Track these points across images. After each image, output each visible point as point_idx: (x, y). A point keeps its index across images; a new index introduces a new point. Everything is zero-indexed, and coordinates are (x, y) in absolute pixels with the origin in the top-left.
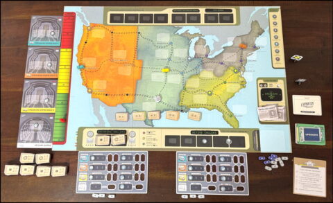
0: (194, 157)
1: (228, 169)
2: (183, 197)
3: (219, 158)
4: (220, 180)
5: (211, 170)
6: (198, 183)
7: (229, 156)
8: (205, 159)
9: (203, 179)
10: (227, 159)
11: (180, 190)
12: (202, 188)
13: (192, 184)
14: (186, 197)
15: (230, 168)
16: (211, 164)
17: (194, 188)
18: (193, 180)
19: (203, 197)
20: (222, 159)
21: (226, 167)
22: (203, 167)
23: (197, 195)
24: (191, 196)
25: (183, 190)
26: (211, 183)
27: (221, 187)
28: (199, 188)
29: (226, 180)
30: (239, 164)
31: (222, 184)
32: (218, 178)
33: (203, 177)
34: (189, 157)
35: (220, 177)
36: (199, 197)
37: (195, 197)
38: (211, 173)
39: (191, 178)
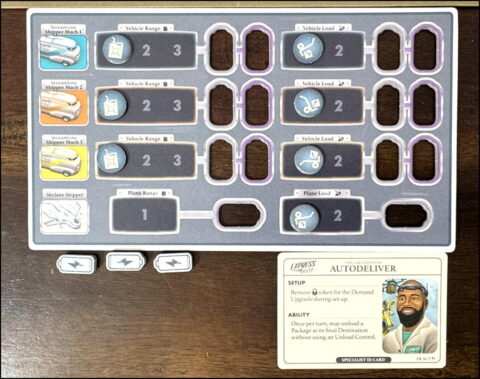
0: (132, 39)
1: (339, 106)
2: (65, 265)
3: (291, 41)
4: (291, 170)
5: (239, 113)
6: (154, 189)
7: (348, 28)
8: (202, 51)
9: (188, 168)
10: (338, 50)
11: (45, 230)
12: (181, 215)
13: (123, 194)
14: (87, 266)
15: (352, 99)
16: (237, 78)
17: (129, 215)
18: (124, 171)
19: (184, 264)
20: (307, 50)
21: (326, 95)
22: (188, 98)
23: (149, 256)
24: (114, 263)
25: (67, 230)
26: (238, 189)
27: (290, 206)
28: (162, 215)
29: (327, 170)
30: (405, 78)
31: (298, 194)
32: (276, 161)
33: (188, 153)
34: (103, 39)
35: (291, 152)
36: (162, 265)
37: (136, 263)
38: (237, 133)
39: (113, 161)
